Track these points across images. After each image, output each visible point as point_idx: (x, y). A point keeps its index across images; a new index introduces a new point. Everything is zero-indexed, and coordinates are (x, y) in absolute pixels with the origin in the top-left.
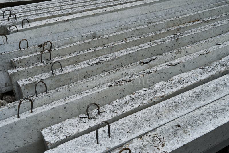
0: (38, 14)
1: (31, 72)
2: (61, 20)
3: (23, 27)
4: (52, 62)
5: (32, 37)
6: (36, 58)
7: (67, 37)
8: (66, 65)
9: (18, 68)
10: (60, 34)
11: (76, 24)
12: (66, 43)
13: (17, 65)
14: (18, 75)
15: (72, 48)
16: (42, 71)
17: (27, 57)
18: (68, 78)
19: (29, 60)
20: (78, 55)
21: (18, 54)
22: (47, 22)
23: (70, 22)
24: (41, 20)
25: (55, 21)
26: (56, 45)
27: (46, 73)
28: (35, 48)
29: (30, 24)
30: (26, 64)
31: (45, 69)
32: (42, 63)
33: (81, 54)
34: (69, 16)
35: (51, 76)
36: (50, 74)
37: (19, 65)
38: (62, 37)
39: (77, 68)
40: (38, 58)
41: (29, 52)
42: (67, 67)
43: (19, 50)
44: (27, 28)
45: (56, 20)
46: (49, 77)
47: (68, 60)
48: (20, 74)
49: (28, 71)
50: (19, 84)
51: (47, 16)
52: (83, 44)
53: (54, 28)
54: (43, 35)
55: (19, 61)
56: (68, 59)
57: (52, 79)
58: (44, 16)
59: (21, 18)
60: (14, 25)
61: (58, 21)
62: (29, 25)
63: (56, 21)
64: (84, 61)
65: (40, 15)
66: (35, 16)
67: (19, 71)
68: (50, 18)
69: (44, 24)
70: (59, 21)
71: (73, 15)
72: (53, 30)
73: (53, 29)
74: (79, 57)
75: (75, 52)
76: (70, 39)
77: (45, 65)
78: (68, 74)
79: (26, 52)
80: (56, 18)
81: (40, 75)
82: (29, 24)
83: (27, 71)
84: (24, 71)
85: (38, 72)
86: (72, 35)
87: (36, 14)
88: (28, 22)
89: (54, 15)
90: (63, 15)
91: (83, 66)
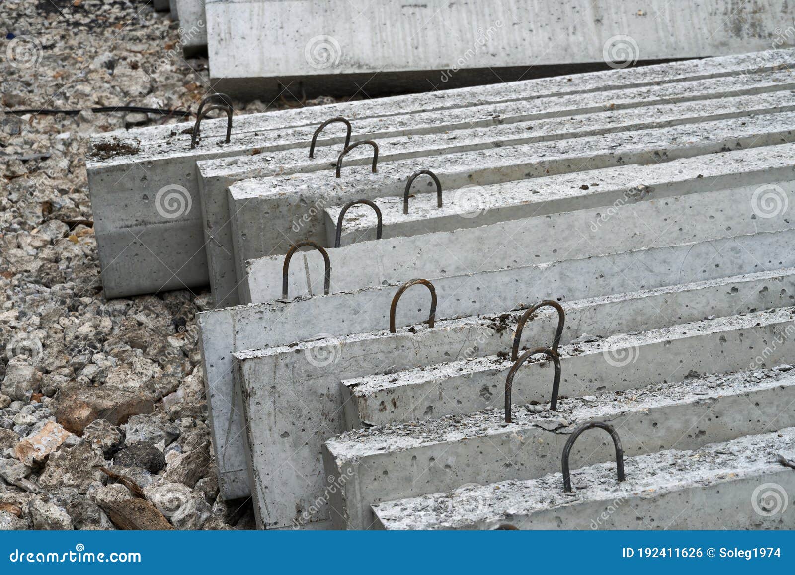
0: (486, 146)
1: (447, 466)
2: (612, 188)
3: (406, 211)
4: (565, 423)
5: (451, 271)
6: (478, 388)
7: (644, 283)
8: (640, 450)
9: (381, 431)
10: (604, 265)
11: (698, 214)
12: (639, 318)
13: (376, 419)
14: (380, 472)
15: (677, 354)
16: (507, 465)
17: (427, 375)
18: (655, 524)
19: (441, 397)
20: (711, 393)
21: (380, 356)
22: (535, 192)
23: (661, 202)
24: (500, 182)
25: (577, 192)
26: (585, 327)
27: (530, 483)
28: (471, 330)
29: (444, 194)
30: (419, 414)
31: (523, 456)
32: (509, 419)
33: (726, 392)
34: (652, 167)
35: (560, 501)
36: (553, 492)
37: (387, 415)
38: (614, 282)
39: (706, 473)
40: (486, 389)
41: (436, 349)
42: (645, 462)
43: (388, 334)
44: (429, 216)
45: (585, 188)
46: (546, 505)
47: (653, 419)
48: (390, 468)
49: (432, 459)
50: (384, 522)
51: (534, 160)
52: (741, 333)
53: (571, 227)
54: (509, 262)
55: (388, 399)
56: (656, 416)
57: (563, 518)
58: (518, 162)
59: (401, 162)
60: (364, 197)
61: (594, 194)
62: (440, 205)
63: (584, 192)
64: (743, 435)
65: (497, 150)
66: (472, 155)
67: (390, 454)
68: (548, 173)
69: (517, 202)
70: (599, 189)
71: (676, 164)
72: (566, 239)
73: (567, 232)
74: (717, 407)
75: (693, 375)
76: (661, 300)
77: (525, 432)
78: (654, 500)
79: (424, 352)
80: (582, 175)
81: (493, 485)
82: (440, 195)
83: (429, 454)
84: (413, 455)
85: (487, 467)
86: (673, 277)
87: (475, 147)
88: (438, 185)
89: (571, 155)
90: (621, 161)
91: (742, 468)
